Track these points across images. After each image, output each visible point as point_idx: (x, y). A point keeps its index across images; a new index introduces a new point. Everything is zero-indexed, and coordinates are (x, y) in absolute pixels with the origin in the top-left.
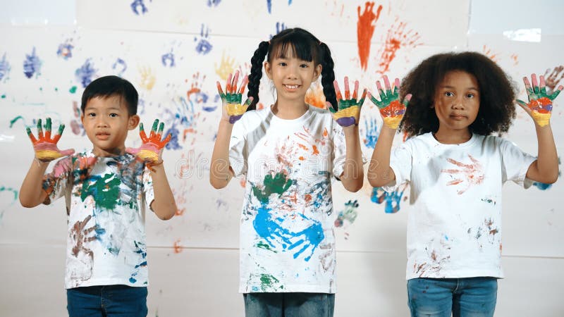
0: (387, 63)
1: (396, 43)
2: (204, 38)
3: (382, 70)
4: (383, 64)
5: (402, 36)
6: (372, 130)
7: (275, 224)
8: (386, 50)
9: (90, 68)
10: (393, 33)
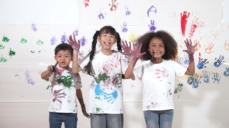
0: (192, 33)
1: (195, 26)
2: (125, 27)
3: (190, 36)
4: (191, 34)
5: (197, 23)
6: (187, 58)
7: (101, 91)
8: (192, 29)
9: (84, 39)
10: (194, 22)
